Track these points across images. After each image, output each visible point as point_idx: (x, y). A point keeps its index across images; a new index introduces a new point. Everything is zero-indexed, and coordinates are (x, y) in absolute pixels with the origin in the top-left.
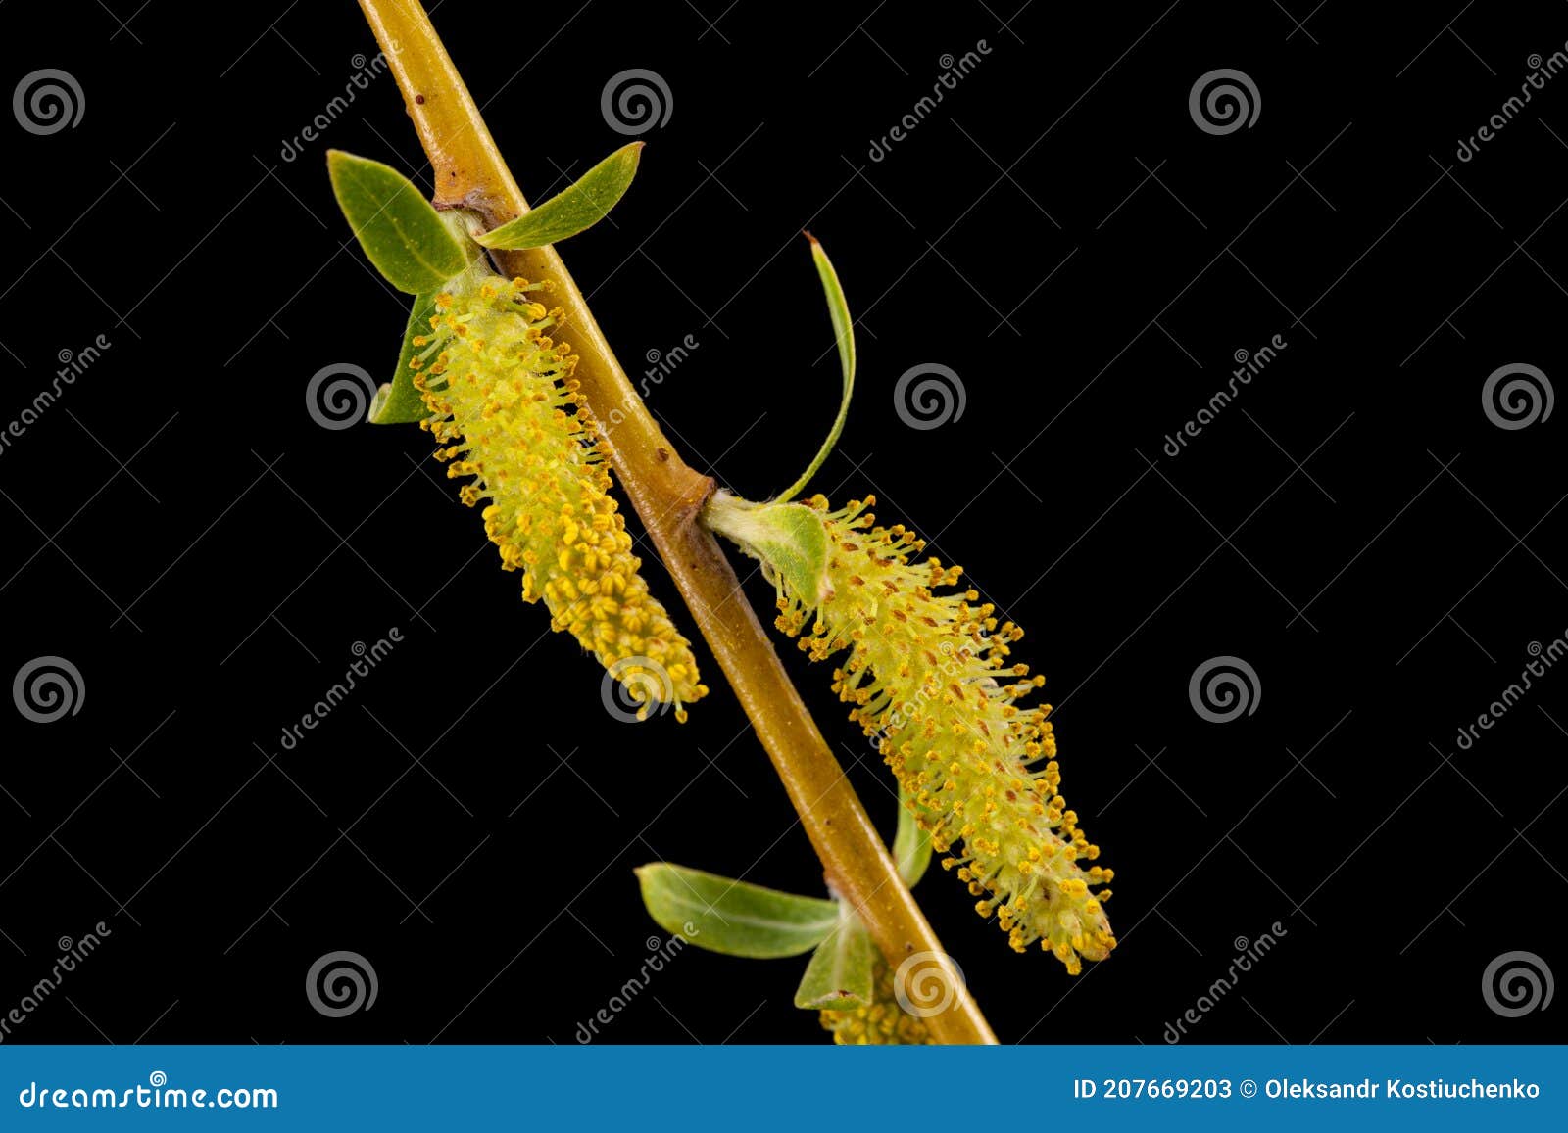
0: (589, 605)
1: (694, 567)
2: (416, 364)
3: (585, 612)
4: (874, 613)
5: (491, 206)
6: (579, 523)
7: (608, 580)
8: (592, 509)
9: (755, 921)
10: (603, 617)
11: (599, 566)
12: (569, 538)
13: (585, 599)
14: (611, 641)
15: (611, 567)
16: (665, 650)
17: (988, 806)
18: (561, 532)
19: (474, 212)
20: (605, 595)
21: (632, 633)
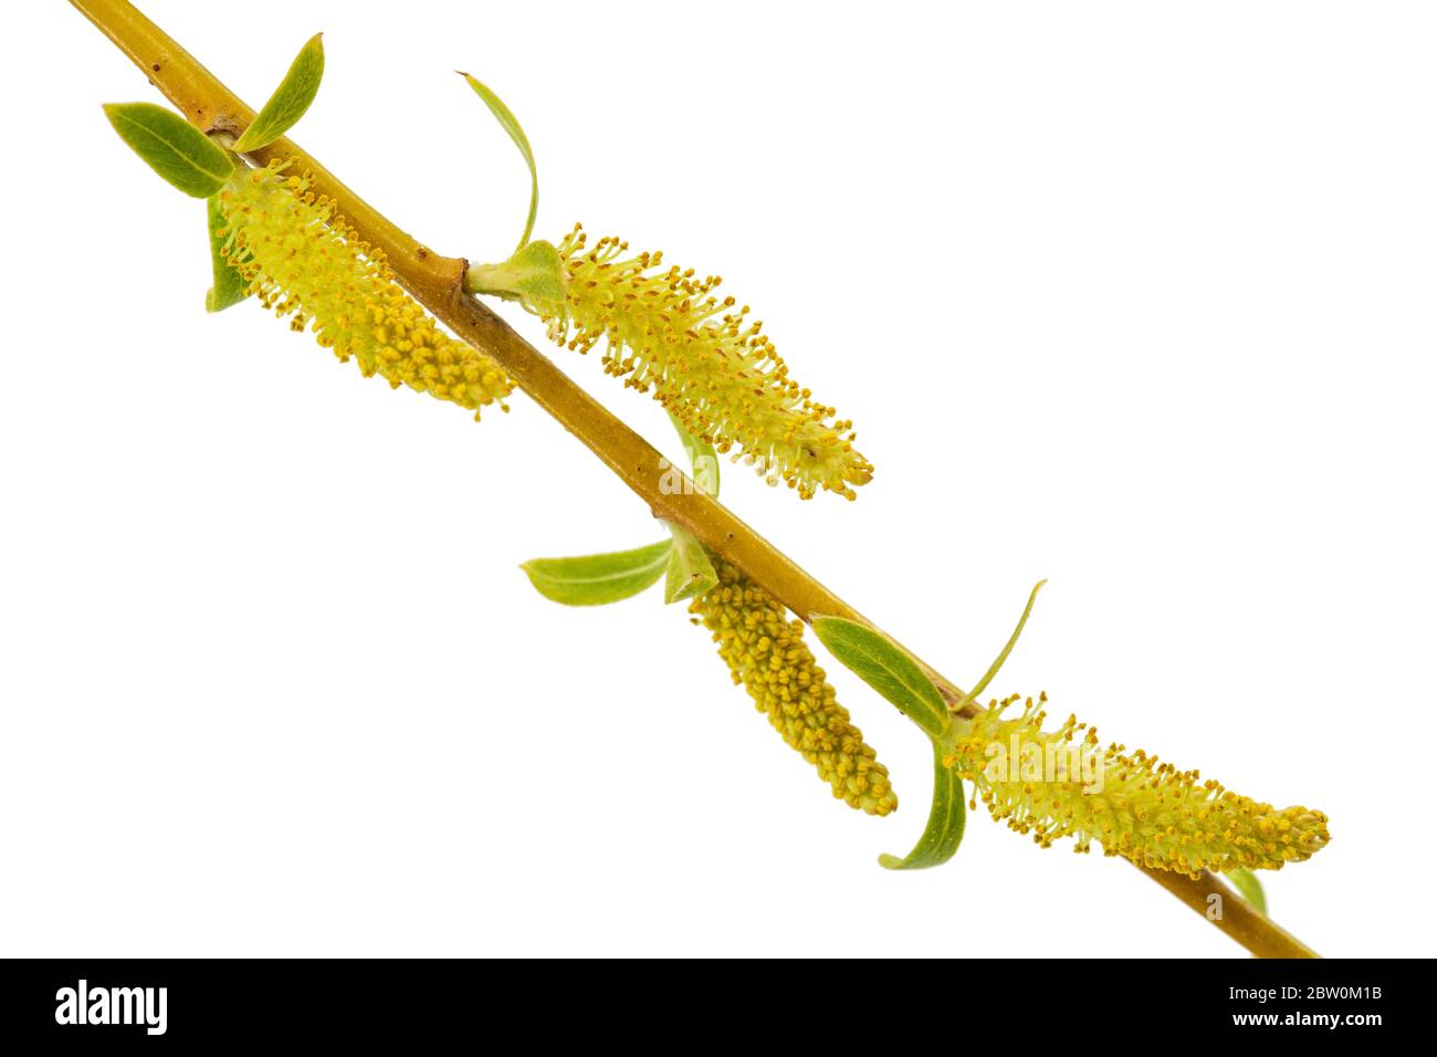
0: (411, 358)
1: (474, 324)
2: (225, 251)
3: (411, 364)
5: (233, 123)
6: (382, 307)
7: (416, 336)
8: (386, 296)
10: (424, 361)
11: (407, 330)
12: (378, 319)
13: (405, 355)
14: (436, 376)
15: (415, 328)
16: (475, 366)
17: (745, 404)
18: (371, 316)
19: (224, 131)
20: (419, 347)
21: (449, 363)
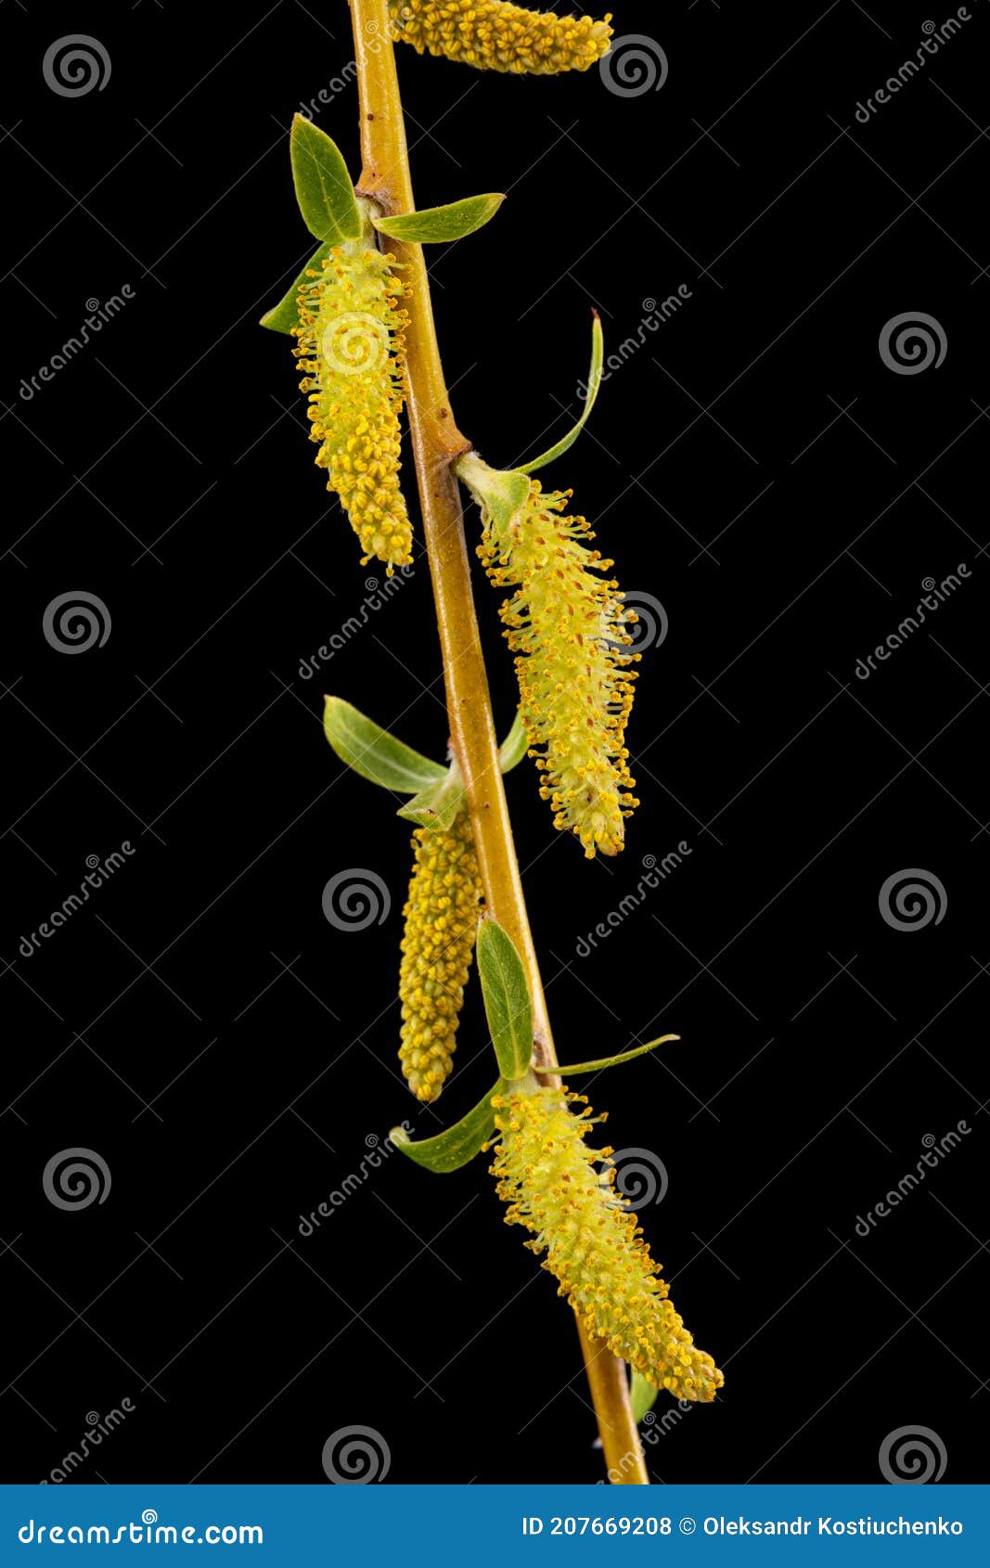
0: (356, 478)
1: (437, 496)
2: (304, 289)
3: (352, 482)
4: (543, 563)
5: (391, 204)
6: (370, 424)
7: (374, 466)
8: (382, 420)
9: (392, 764)
10: (363, 488)
11: (372, 456)
12: (359, 431)
13: (355, 472)
14: (362, 506)
15: (380, 460)
16: (394, 524)
17: (572, 721)
18: (357, 424)
19: (378, 204)
20: (368, 475)
21: (377, 505)
